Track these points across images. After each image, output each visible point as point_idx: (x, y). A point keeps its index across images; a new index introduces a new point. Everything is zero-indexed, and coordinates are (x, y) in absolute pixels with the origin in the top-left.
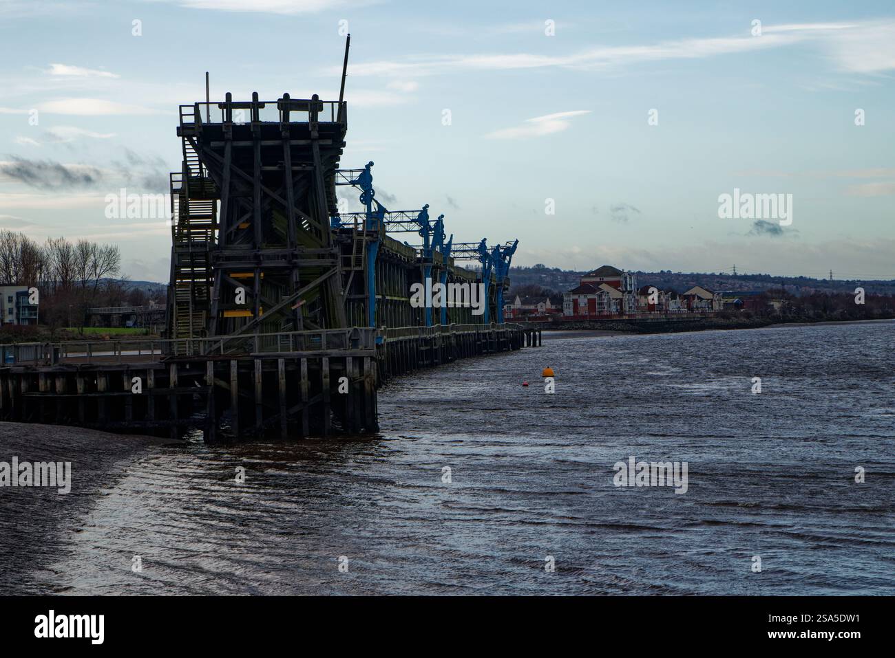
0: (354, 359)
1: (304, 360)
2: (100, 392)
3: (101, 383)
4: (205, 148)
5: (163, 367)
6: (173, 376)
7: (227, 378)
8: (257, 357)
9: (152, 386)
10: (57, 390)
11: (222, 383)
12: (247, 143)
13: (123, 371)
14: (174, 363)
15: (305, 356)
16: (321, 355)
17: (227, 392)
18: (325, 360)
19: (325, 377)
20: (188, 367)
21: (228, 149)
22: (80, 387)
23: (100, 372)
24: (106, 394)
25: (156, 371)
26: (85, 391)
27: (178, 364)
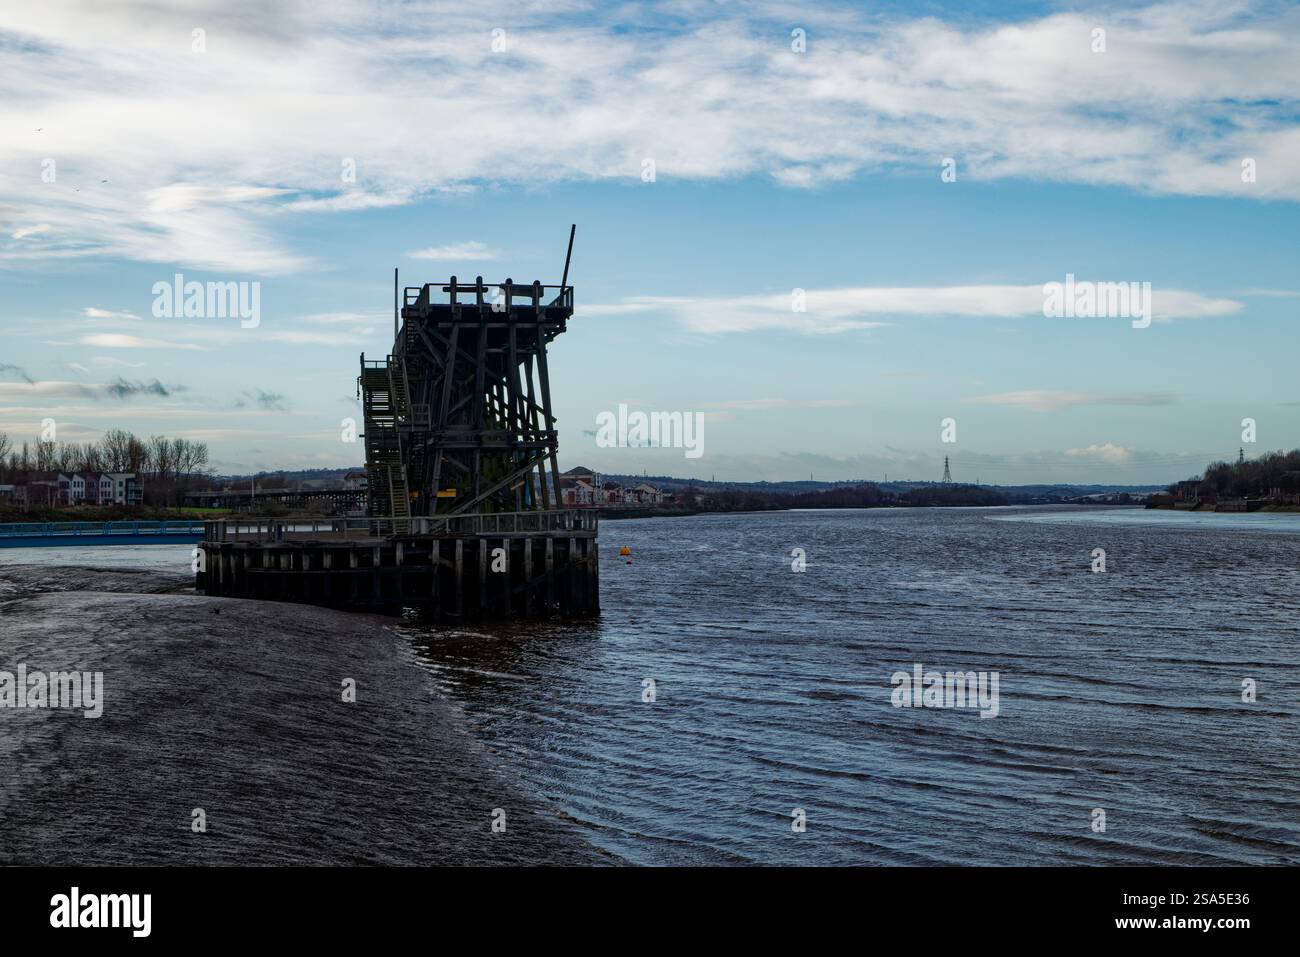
0: (577, 539)
1: (528, 540)
2: (326, 569)
3: (327, 561)
4: (430, 330)
5: (390, 545)
6: (399, 554)
7: (452, 558)
8: (482, 537)
9: (379, 564)
10: (282, 566)
11: (447, 563)
12: (475, 325)
13: (348, 549)
14: (399, 541)
15: (530, 537)
16: (546, 536)
17: (453, 571)
18: (549, 541)
19: (549, 558)
20: (413, 545)
21: (456, 329)
22: (306, 564)
23: (326, 549)
24: (332, 571)
25: (382, 549)
26: (311, 568)
27: (403, 542)
